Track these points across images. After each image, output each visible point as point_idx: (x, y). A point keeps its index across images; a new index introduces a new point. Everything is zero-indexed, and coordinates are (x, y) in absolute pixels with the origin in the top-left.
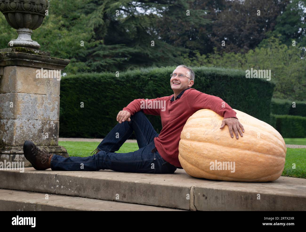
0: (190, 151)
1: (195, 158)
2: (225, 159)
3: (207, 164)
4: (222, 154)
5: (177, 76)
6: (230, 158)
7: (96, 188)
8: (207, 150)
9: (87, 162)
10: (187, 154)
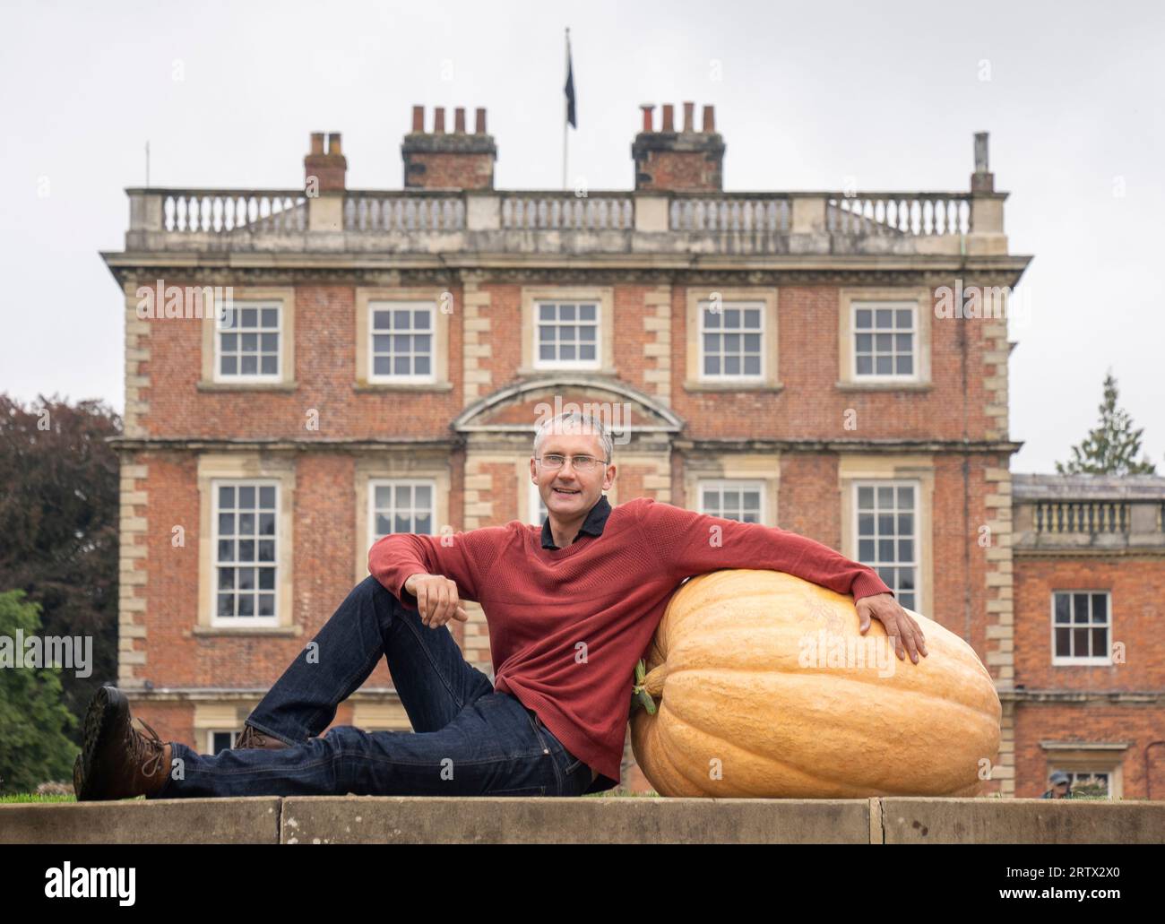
0: (753, 705)
1: (779, 729)
2: (887, 725)
3: (826, 743)
4: (878, 709)
5: (568, 463)
6: (901, 723)
7: (482, 833)
8: (825, 697)
9: (299, 766)
10: (742, 715)
